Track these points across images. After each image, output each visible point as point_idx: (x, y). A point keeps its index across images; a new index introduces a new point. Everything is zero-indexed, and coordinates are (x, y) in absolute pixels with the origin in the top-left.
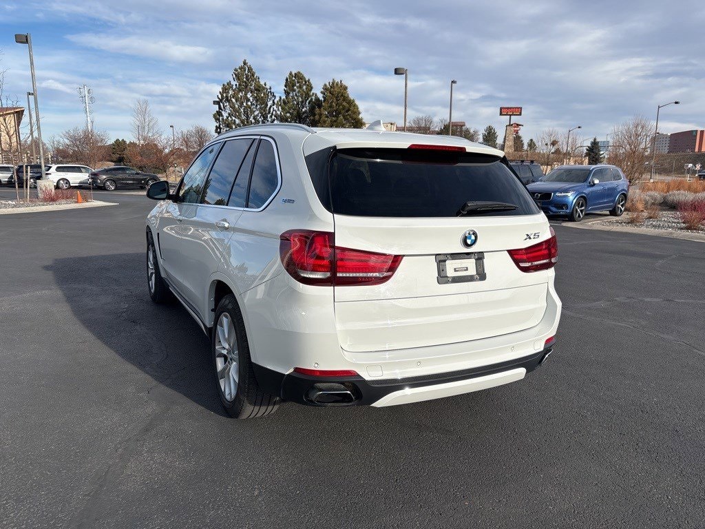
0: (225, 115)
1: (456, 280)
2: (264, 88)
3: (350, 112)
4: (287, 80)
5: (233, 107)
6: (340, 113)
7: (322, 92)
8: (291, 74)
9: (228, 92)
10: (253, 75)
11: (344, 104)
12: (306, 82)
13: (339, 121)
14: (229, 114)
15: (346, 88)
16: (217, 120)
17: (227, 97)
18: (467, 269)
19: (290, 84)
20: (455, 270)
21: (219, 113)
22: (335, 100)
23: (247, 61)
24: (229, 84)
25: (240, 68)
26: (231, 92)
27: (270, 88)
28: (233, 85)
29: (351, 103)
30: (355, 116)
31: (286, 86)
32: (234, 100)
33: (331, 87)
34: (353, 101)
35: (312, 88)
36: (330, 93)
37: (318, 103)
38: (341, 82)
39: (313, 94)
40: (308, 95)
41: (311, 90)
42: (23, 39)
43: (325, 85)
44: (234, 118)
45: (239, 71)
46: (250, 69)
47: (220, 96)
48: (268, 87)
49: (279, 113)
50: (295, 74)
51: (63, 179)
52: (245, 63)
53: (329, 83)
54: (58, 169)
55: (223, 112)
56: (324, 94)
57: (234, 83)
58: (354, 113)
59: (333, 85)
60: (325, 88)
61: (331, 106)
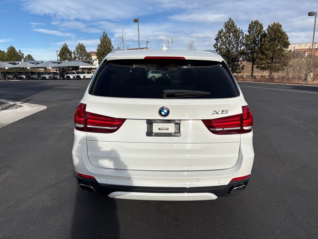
0: (219, 44)
1: (158, 135)
2: (238, 31)
3: (282, 38)
4: (250, 25)
5: (222, 41)
6: (276, 39)
7: (267, 30)
8: (252, 22)
9: (221, 34)
10: (233, 25)
11: (279, 34)
12: (260, 25)
13: (275, 44)
14: (220, 44)
15: (281, 26)
16: (215, 47)
17: (220, 36)
18: (168, 129)
19: (251, 27)
20: (159, 129)
21: (216, 44)
22: (274, 33)
23: (231, 18)
24: (222, 30)
25: (228, 22)
26: (222, 34)
27: (242, 30)
28: (223, 31)
29: (283, 34)
30: (284, 40)
31: (249, 28)
32: (223, 38)
33: (272, 26)
34: (285, 32)
35: (263, 28)
36: (272, 30)
37: (265, 35)
38: (278, 23)
39: (263, 31)
40: (260, 32)
41: (262, 29)
42: (136, 21)
43: (269, 26)
44: (222, 46)
45: (227, 23)
46: (232, 22)
47: (217, 36)
48: (240, 30)
49: (244, 42)
50: (255, 22)
51: (153, 76)
52: (230, 19)
53: (272, 24)
54: (152, 72)
55: (218, 44)
56: (268, 30)
57: (224, 30)
58: (284, 39)
59: (274, 25)
60: (269, 27)
61: (271, 36)
